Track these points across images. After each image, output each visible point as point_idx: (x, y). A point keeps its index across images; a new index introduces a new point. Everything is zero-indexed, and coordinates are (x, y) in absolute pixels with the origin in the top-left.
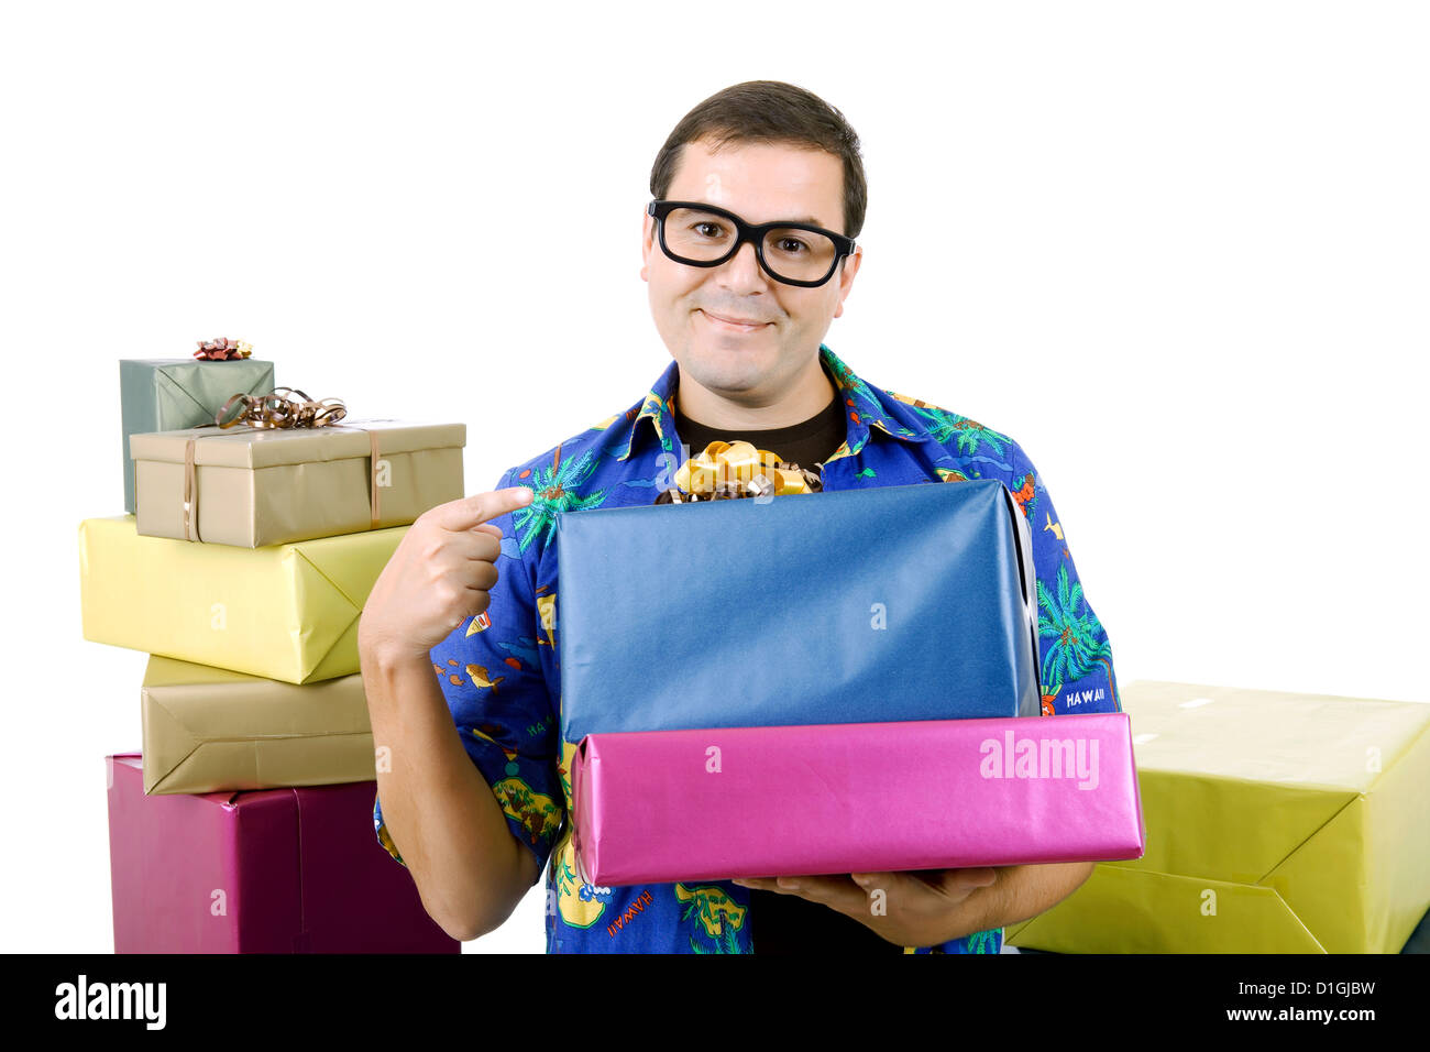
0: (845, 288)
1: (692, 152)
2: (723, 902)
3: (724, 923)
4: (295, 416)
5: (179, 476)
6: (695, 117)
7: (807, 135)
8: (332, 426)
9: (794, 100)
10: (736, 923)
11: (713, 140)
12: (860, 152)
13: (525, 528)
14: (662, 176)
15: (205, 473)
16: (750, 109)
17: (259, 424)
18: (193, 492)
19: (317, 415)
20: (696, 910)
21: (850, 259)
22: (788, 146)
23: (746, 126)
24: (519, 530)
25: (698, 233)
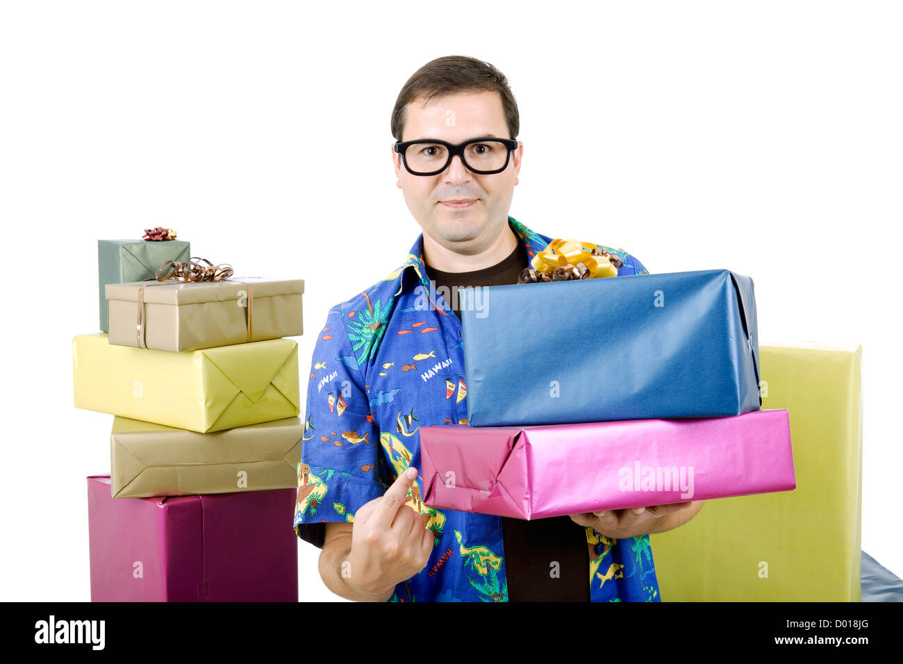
0: (517, 167)
1: (412, 109)
2: (488, 555)
3: (488, 567)
4: (203, 275)
5: (134, 309)
6: (409, 88)
7: (476, 84)
8: (225, 280)
9: (464, 65)
10: (497, 567)
11: (423, 99)
12: (508, 85)
13: (362, 349)
14: (397, 126)
15: (149, 308)
16: (440, 77)
17: (181, 279)
18: (143, 318)
19: (216, 274)
20: (472, 560)
21: (516, 151)
22: (466, 93)
23: (439, 87)
24: (357, 351)
25: (425, 155)
